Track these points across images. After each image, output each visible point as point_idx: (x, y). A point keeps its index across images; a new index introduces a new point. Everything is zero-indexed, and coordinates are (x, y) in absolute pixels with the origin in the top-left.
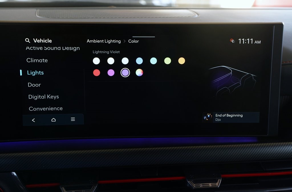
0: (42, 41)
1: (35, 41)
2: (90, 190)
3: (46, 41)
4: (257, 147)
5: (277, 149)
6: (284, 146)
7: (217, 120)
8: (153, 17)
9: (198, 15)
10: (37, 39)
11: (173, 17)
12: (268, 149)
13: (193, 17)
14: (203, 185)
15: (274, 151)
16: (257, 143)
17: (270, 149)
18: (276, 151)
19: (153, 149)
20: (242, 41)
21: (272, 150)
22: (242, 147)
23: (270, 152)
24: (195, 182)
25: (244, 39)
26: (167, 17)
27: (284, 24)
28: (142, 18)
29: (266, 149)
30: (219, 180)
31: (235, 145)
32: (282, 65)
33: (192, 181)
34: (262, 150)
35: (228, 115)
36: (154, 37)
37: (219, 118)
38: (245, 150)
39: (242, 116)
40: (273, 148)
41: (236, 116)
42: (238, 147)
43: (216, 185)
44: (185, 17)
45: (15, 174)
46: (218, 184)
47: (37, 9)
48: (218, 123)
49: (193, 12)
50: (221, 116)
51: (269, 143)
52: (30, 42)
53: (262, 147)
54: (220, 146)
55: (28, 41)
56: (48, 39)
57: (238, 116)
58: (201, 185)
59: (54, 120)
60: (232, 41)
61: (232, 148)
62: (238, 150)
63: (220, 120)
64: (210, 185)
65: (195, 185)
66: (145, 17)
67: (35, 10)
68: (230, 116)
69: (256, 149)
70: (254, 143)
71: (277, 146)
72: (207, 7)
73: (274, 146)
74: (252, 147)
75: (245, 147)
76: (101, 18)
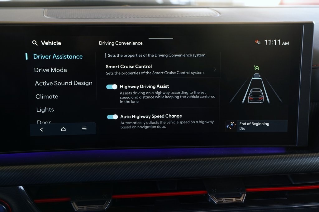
0: (50, 43)
1: (43, 43)
2: (103, 205)
3: (55, 44)
4: (285, 158)
5: (307, 161)
6: (315, 157)
7: (241, 128)
8: (171, 17)
9: (220, 14)
10: (45, 41)
11: (193, 16)
12: (297, 161)
13: (214, 16)
14: (226, 200)
15: (303, 162)
16: (285, 154)
17: (300, 160)
18: (306, 163)
19: (172, 160)
20: (268, 42)
21: (301, 162)
22: (269, 159)
23: (300, 164)
24: (218, 197)
25: (270, 40)
26: (186, 17)
27: (314, 23)
28: (159, 17)
29: (294, 160)
30: (243, 194)
31: (261, 157)
32: (312, 68)
33: (214, 196)
34: (291, 162)
35: (253, 124)
36: (173, 38)
37: (243, 126)
38: (272, 162)
39: (268, 124)
40: (303, 160)
41: (261, 124)
42: (264, 159)
43: (240, 200)
44: (205, 16)
45: (22, 188)
46: (242, 199)
47: (45, 9)
48: (242, 132)
49: (215, 11)
50: (245, 124)
51: (298, 154)
52: (37, 45)
53: (291, 158)
54: (245, 157)
55: (36, 44)
56: (57, 41)
57: (264, 124)
58: (224, 200)
59: (63, 129)
60: (258, 43)
61: (258, 159)
62: (265, 161)
63: (244, 129)
64: (234, 200)
65: (218, 200)
66: (163, 17)
67: (43, 10)
68: (255, 124)
69: (284, 160)
70: (282, 154)
71: (307, 157)
72: (230, 6)
73: (304, 158)
74: (280, 158)
75: (272, 158)
76: (114, 18)
